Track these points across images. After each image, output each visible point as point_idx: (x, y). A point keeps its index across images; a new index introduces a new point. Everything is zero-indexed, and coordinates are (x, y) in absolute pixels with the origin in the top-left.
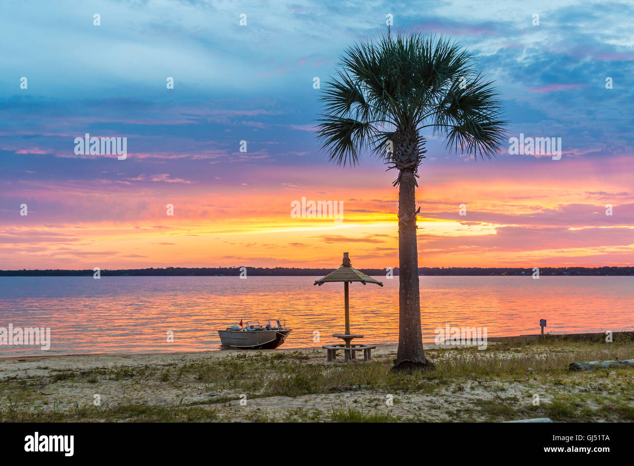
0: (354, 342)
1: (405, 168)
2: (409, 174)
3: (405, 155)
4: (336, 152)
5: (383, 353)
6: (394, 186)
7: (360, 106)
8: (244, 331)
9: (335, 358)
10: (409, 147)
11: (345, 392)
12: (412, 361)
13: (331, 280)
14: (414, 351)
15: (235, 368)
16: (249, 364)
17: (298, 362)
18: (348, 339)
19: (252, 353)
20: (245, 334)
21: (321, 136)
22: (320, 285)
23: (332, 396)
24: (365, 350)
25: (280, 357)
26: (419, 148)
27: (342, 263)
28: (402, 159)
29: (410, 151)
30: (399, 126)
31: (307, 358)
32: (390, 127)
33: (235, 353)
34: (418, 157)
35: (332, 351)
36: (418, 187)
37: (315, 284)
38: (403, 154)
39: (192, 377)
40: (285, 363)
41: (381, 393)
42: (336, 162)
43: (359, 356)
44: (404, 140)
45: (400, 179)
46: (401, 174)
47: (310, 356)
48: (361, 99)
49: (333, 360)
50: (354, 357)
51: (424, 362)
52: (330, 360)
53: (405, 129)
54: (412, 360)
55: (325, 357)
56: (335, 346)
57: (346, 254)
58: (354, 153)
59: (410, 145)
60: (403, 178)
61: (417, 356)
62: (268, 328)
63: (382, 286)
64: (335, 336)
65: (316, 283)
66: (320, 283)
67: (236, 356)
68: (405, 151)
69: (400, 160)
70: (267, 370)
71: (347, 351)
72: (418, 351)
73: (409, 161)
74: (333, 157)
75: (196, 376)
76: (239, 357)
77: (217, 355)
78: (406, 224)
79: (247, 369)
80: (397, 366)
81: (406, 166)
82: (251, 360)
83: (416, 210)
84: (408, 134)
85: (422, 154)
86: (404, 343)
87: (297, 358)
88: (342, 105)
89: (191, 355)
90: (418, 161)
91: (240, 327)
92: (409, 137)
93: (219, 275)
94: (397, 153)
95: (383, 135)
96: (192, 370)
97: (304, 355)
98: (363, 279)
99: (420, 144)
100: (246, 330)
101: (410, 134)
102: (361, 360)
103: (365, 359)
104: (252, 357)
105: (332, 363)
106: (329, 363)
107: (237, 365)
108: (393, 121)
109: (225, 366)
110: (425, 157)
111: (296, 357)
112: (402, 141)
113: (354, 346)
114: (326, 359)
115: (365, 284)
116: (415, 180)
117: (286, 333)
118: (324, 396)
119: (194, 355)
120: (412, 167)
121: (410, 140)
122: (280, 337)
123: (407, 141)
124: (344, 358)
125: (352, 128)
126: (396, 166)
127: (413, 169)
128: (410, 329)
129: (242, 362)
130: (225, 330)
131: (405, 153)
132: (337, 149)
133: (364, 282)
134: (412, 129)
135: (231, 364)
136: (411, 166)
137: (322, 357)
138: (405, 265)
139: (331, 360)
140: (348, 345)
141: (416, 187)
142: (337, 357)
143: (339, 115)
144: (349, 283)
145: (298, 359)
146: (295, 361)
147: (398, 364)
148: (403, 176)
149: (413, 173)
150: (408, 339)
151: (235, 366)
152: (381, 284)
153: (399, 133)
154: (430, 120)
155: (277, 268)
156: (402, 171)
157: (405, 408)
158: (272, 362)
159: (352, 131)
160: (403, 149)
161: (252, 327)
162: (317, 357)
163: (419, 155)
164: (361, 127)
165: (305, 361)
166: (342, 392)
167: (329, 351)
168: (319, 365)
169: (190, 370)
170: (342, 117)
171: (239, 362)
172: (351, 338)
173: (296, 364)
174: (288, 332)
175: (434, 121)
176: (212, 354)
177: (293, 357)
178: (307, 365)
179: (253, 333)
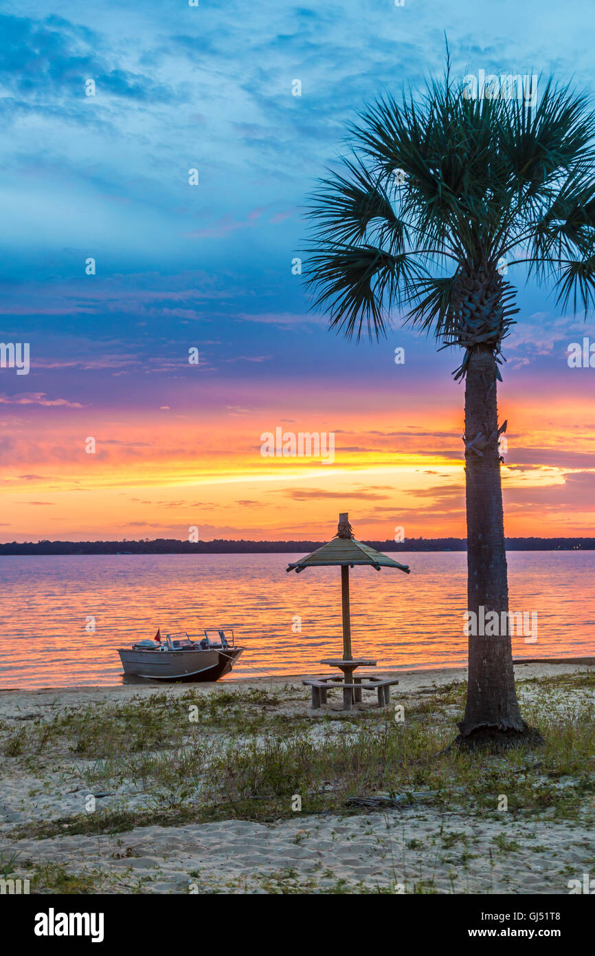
0: (359, 672)
1: (476, 344)
2: (485, 355)
3: (477, 318)
4: (342, 311)
5: (407, 690)
6: (456, 379)
7: (385, 225)
8: (162, 650)
9: (325, 702)
10: (486, 302)
11: (380, 811)
12: (496, 727)
13: (317, 562)
14: (500, 706)
15: (147, 723)
16: (171, 716)
17: (259, 710)
18: (348, 669)
19: (179, 691)
20: (165, 655)
21: (312, 280)
22: (298, 571)
23: (353, 822)
24: (380, 688)
25: (227, 700)
26: (504, 305)
27: (337, 532)
28: (471, 325)
29: (486, 310)
30: (462, 262)
31: (275, 702)
32: (445, 266)
33: (147, 692)
34: (502, 323)
35: (320, 690)
36: (501, 381)
37: (288, 570)
38: (472, 317)
39: (67, 744)
40: (236, 713)
41: (461, 815)
42: (342, 333)
43: (370, 698)
44: (475, 289)
45: (467, 365)
46: (469, 358)
47: (281, 697)
48: (387, 212)
49: (321, 705)
50: (358, 699)
51: (519, 727)
52: (316, 705)
53: (477, 266)
54: (497, 724)
55: (306, 699)
56: (325, 681)
57: (344, 516)
58: (377, 315)
59: (487, 297)
60: (474, 364)
61: (507, 716)
62: (204, 644)
63: (408, 572)
64: (326, 663)
65: (291, 568)
66: (300, 567)
67: (148, 699)
68: (478, 310)
69: (468, 326)
70: (206, 729)
71: (347, 690)
72: (508, 705)
73: (486, 329)
74: (336, 321)
75: (73, 744)
76: (154, 701)
77: (115, 695)
78: (481, 454)
79: (168, 727)
80: (467, 737)
81: (480, 339)
82: (176, 707)
83: (499, 427)
84: (483, 276)
85: (509, 317)
86: (480, 690)
87: (256, 701)
88: (349, 225)
89: (70, 695)
90: (501, 329)
91: (156, 643)
92: (485, 282)
93: (123, 553)
94: (461, 313)
95: (428, 284)
96: (68, 727)
97: (271, 697)
98: (375, 560)
99: (503, 298)
100: (166, 649)
101: (486, 277)
102: (372, 706)
103: (380, 705)
104: (177, 700)
105: (320, 712)
106: (316, 711)
107: (150, 719)
108: (450, 252)
109: (127, 720)
110: (515, 323)
111: (255, 699)
112: (472, 291)
113: (358, 680)
114: (310, 703)
115: (379, 569)
116: (497, 367)
117: (235, 654)
118: (334, 821)
119: (75, 694)
120: (491, 342)
121: (487, 289)
122: (224, 660)
123: (480, 291)
124: (342, 701)
125: (372, 265)
126: (460, 342)
127: (492, 345)
128: (490, 661)
129: (159, 710)
130: (130, 648)
131: (478, 315)
132: (344, 307)
133: (377, 566)
134: (489, 268)
135: (139, 717)
136: (490, 339)
137: (303, 700)
138: (480, 536)
139: (319, 707)
140: (348, 678)
141: (497, 381)
142: (329, 700)
143: (347, 242)
144: (349, 566)
145: (260, 703)
146: (254, 708)
147: (468, 732)
148: (473, 359)
149: (492, 352)
150: (487, 681)
151: (146, 719)
152: (406, 569)
153: (465, 275)
154: (523, 250)
155: (215, 541)
156: (471, 350)
157: (534, 867)
158: (213, 712)
159: (373, 271)
160: (472, 306)
161: (176, 644)
162: (293, 699)
163: (504, 318)
164: (391, 263)
165: (272, 707)
166: (373, 810)
167: (316, 689)
168: (298, 717)
169: (63, 729)
170: (352, 245)
171: (154, 711)
172: (354, 666)
173: (256, 715)
174: (238, 651)
175: (530, 252)
176: (107, 694)
177: (248, 701)
178: (278, 716)
179: (178, 653)
